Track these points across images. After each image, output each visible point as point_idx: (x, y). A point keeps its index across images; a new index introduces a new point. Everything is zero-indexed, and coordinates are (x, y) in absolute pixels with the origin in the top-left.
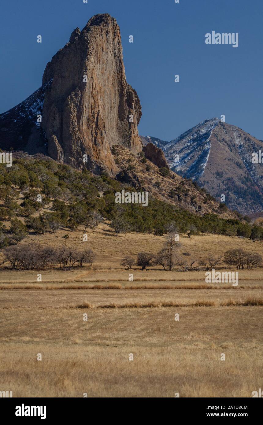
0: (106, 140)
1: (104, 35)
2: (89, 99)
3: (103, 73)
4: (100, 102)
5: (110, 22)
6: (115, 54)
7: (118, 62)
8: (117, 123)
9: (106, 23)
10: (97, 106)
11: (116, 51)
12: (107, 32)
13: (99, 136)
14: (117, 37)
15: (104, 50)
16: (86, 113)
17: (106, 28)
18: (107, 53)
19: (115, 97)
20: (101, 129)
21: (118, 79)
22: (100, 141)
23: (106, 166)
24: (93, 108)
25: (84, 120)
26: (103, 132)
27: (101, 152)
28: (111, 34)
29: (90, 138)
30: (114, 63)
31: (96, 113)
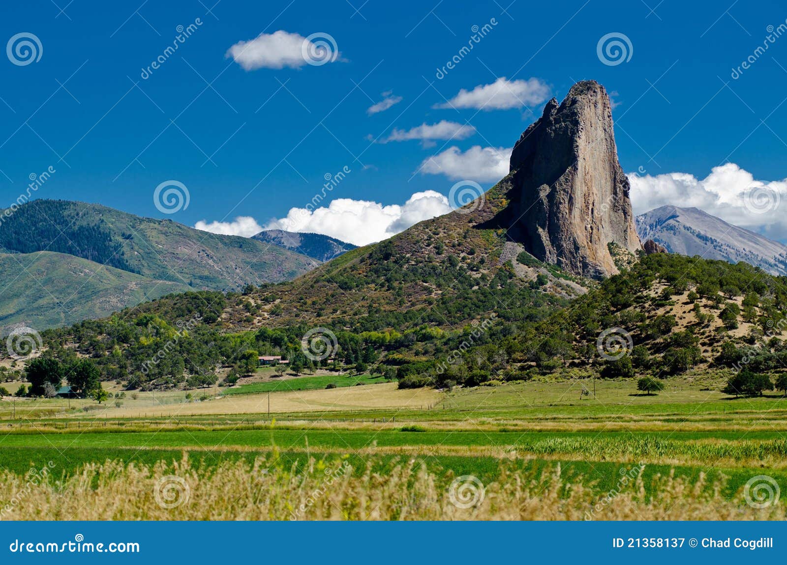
0: (602, 237)
1: (592, 107)
2: (581, 187)
3: (593, 154)
4: (595, 190)
5: (599, 90)
6: (605, 130)
7: (609, 140)
8: (610, 216)
9: (594, 92)
10: (591, 195)
11: (606, 127)
12: (595, 104)
13: (595, 231)
14: (607, 109)
15: (593, 125)
16: (579, 202)
17: (594, 98)
18: (596, 129)
19: (606, 183)
20: (598, 223)
21: (609, 160)
22: (596, 237)
23: (605, 269)
24: (586, 197)
25: (576, 212)
26: (600, 226)
27: (598, 251)
28: (600, 106)
29: (585, 234)
30: (604, 141)
31: (591, 202)
